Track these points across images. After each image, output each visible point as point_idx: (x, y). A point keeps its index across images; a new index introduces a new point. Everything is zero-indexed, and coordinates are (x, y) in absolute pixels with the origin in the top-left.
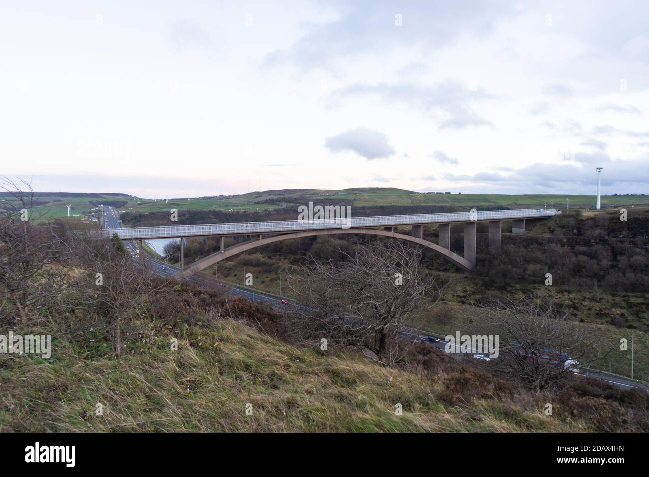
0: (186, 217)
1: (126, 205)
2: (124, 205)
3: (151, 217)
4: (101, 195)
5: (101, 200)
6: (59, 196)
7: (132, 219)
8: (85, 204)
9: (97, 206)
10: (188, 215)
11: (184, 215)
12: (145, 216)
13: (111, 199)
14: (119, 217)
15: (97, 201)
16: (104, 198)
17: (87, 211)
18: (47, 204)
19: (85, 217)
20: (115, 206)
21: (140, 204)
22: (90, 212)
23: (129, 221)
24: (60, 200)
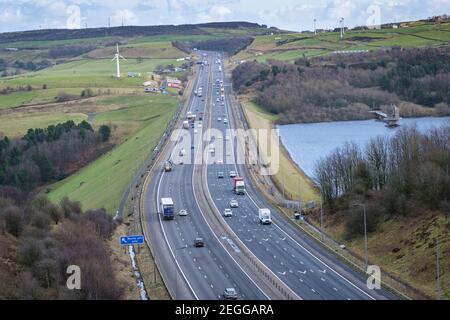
0: (390, 69)
1: (249, 48)
2: (244, 48)
3: (300, 70)
7: (255, 80)
8: (164, 50)
10: (394, 64)
11: (383, 65)
12: (285, 72)
13: (219, 35)
14: (230, 75)
16: (209, 34)
18: (90, 54)
19: (153, 78)
20: (225, 50)
22: (171, 67)
23: (248, 84)
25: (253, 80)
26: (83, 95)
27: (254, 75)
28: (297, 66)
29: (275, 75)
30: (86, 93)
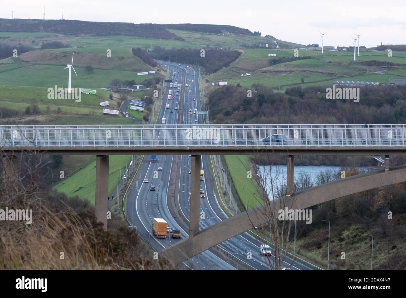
3: (291, 102)
4: (172, 31)
5: (169, 45)
6: (56, 31)
8: (121, 59)
9: (154, 65)
14: (206, 100)
15: (158, 49)
17: (124, 79)
19: (111, 97)
21: (274, 62)
22: (131, 84)
24: (57, 45)
25: (234, 109)
26: (28, 112)
27: (236, 104)
28: (288, 97)
29: (261, 104)
30: (32, 111)
